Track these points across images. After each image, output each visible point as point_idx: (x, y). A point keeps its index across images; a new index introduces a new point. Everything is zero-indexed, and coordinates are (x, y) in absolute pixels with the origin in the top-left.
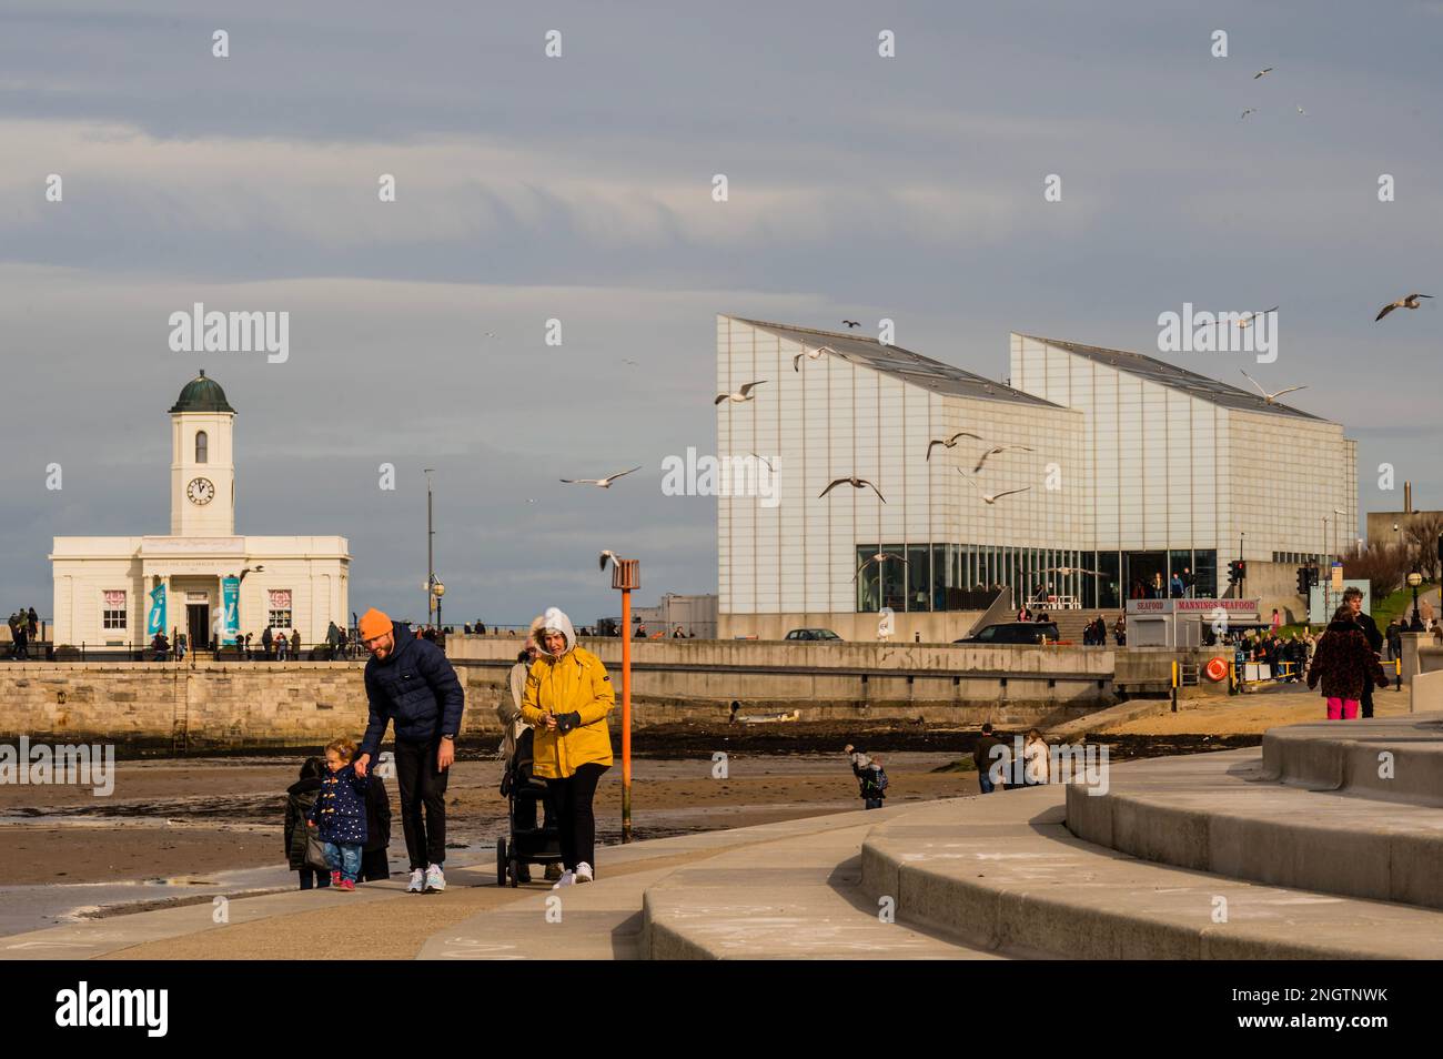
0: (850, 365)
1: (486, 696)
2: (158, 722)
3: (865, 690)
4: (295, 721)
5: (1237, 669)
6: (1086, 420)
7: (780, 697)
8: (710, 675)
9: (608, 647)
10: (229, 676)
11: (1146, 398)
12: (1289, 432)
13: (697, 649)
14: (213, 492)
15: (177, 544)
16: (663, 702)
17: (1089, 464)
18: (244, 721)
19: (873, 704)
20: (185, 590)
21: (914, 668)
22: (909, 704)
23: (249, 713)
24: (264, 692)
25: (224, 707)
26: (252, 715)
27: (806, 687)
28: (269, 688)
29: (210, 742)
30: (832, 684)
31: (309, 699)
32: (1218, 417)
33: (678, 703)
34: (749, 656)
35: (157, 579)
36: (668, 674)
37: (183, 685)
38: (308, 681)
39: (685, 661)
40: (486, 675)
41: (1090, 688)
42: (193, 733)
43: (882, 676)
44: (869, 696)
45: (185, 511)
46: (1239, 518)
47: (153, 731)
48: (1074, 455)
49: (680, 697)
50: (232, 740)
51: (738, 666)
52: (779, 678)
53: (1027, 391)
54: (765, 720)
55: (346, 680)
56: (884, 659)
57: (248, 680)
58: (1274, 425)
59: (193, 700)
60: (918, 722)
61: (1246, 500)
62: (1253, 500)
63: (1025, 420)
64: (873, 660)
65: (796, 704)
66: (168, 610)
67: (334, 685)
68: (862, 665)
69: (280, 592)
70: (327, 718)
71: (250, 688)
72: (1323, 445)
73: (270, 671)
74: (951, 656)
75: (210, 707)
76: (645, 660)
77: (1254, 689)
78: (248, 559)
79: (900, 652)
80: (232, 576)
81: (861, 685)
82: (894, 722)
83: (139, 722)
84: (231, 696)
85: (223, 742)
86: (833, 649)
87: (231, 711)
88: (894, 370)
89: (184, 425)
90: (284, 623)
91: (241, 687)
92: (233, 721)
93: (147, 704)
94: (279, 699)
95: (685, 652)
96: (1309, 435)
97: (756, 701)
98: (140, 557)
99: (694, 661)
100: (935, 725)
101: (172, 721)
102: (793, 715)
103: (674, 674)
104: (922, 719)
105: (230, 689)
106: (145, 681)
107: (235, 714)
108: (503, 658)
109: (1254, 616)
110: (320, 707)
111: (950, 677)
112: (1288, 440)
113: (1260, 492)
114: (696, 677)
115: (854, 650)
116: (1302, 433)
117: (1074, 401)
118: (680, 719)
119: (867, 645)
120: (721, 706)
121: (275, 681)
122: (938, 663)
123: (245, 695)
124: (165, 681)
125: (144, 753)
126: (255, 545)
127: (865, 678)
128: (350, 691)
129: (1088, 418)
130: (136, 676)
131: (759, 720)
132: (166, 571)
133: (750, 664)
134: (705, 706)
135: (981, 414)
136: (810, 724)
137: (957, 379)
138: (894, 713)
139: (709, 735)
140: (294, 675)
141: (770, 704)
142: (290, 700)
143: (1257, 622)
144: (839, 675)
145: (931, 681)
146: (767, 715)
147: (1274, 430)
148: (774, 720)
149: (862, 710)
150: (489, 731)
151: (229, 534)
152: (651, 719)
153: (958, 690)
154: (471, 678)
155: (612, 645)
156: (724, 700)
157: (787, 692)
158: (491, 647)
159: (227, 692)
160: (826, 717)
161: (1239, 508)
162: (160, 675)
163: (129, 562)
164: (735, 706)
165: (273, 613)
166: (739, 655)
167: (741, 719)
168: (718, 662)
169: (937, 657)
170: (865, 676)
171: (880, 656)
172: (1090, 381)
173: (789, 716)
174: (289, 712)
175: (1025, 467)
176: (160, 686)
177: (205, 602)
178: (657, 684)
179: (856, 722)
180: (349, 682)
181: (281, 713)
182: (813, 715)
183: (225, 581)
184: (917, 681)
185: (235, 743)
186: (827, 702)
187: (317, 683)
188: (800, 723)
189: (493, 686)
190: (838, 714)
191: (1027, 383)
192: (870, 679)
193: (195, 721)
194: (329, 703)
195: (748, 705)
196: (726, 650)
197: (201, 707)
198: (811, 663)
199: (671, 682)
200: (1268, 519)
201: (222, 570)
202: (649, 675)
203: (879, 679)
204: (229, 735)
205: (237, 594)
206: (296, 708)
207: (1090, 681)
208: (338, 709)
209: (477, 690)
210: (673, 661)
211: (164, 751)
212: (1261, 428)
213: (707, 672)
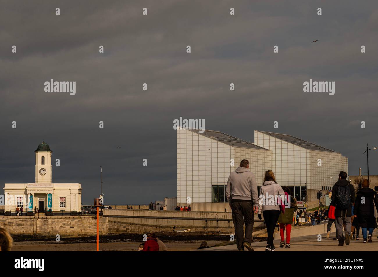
0: (210, 139)
1: (113, 225)
2: (29, 231)
3: (206, 224)
4: (64, 231)
5: (297, 219)
6: (274, 153)
7: (185, 225)
8: (168, 220)
9: (143, 212)
10: (47, 219)
11: (289, 147)
12: (326, 156)
13: (165, 213)
14: (46, 172)
15: (36, 185)
16: (156, 226)
17: (274, 164)
18: (51, 231)
19: (208, 227)
20: (38, 197)
21: (218, 218)
22: (217, 227)
23: (52, 229)
24: (56, 223)
25: (46, 227)
26: (53, 229)
27: (192, 223)
28: (58, 222)
29: (42, 237)
30: (198, 222)
31: (68, 225)
32: (307, 152)
33: (160, 227)
34: (178, 215)
35: (31, 194)
36: (158, 219)
37: (36, 222)
38: (68, 221)
39: (162, 216)
40: (113, 219)
41: (262, 224)
42: (38, 234)
43: (210, 220)
44: (207, 225)
45: (38, 177)
46: (312, 178)
47: (28, 234)
48: (270, 162)
49: (161, 225)
50: (48, 236)
51: (175, 218)
52: (185, 220)
53: (258, 145)
54: (181, 231)
55: (77, 221)
56: (211, 216)
57: (52, 221)
58: (322, 154)
59: (38, 226)
60: (219, 232)
61: (314, 173)
62: (317, 173)
63: (256, 153)
64: (208, 216)
65: (189, 227)
66: (33, 202)
67: (74, 222)
68: (206, 217)
69: (63, 197)
70: (73, 230)
71: (53, 223)
72: (336, 159)
73: (58, 218)
74: (227, 215)
75: (43, 227)
76: (152, 216)
77: (301, 224)
78: (54, 189)
79: (215, 214)
80: (50, 194)
81: (205, 222)
82: (213, 232)
83: (24, 231)
84: (48, 225)
85: (46, 236)
86: (198, 213)
87: (48, 228)
88: (222, 140)
89: (39, 155)
90: (64, 205)
91: (50, 222)
92: (48, 231)
93: (27, 227)
94: (60, 225)
95: (162, 214)
96: (332, 156)
97: (179, 226)
98: (26, 189)
99: (164, 216)
100: (223, 233)
101: (33, 231)
102: (188, 230)
103: (159, 219)
104: (220, 231)
105: (48, 223)
106: (26, 220)
107: (49, 229)
108: (117, 215)
109: (302, 206)
110: (71, 227)
111: (227, 221)
112: (326, 158)
113: (318, 171)
114: (165, 220)
115: (204, 214)
116: (330, 156)
117: (271, 148)
118: (160, 231)
119: (207, 212)
120: (171, 228)
121: (59, 221)
122: (224, 217)
123: (52, 224)
124: (31, 221)
125: (26, 239)
126: (56, 185)
127: (206, 221)
128: (78, 223)
129: (274, 152)
130: (24, 219)
131: (180, 232)
132: (33, 192)
133: (178, 217)
134: (167, 228)
135: (244, 152)
136: (192, 232)
137: (240, 142)
138: (213, 230)
139: (165, 236)
140: (64, 219)
141: (183, 227)
142: (63, 225)
143: (303, 207)
144: (200, 220)
145: (223, 221)
146: (182, 230)
147: (322, 155)
148: (183, 231)
149: (206, 229)
150: (113, 234)
151: (50, 183)
152: (153, 231)
153: (229, 224)
154: (109, 220)
155: (144, 212)
156: (171, 226)
157: (187, 224)
158: (114, 212)
159: (47, 224)
160: (197, 231)
161: (312, 175)
162: (30, 219)
163: (24, 190)
164: (174, 228)
165: (61, 203)
166: (175, 214)
167: (175, 231)
168: (170, 216)
169: (224, 215)
170: (207, 220)
171: (210, 215)
172: (274, 143)
173: (187, 231)
174: (63, 229)
175: (256, 165)
176: (30, 222)
177: (44, 200)
178: (155, 222)
179: (203, 232)
180: (78, 221)
181: (61, 229)
182: (193, 230)
183: (48, 195)
184: (219, 222)
185: (49, 237)
186: (197, 227)
187: (70, 221)
188: (190, 232)
189: (115, 222)
190: (200, 230)
191: (258, 143)
192: (207, 221)
193: (39, 231)
194: (73, 226)
195: (177, 227)
196: (172, 213)
197: (40, 227)
198: (193, 217)
199: (159, 221)
200: (320, 178)
201: (48, 192)
202: (153, 220)
203: (210, 221)
204: (47, 234)
205: (52, 198)
206: (65, 228)
207: (262, 222)
208: (75, 228)
209: (111, 223)
210: (159, 216)
211: (30, 239)
212: (318, 155)
213: (168, 219)
